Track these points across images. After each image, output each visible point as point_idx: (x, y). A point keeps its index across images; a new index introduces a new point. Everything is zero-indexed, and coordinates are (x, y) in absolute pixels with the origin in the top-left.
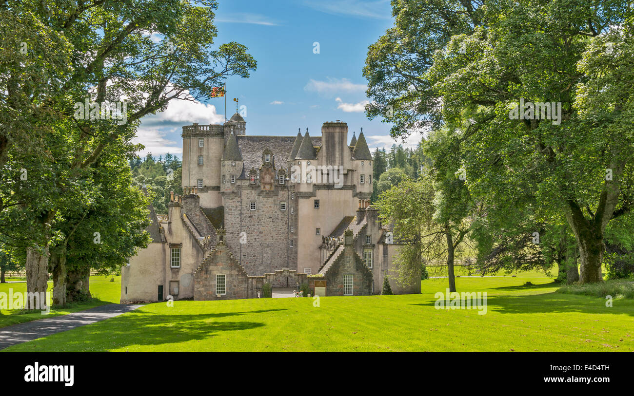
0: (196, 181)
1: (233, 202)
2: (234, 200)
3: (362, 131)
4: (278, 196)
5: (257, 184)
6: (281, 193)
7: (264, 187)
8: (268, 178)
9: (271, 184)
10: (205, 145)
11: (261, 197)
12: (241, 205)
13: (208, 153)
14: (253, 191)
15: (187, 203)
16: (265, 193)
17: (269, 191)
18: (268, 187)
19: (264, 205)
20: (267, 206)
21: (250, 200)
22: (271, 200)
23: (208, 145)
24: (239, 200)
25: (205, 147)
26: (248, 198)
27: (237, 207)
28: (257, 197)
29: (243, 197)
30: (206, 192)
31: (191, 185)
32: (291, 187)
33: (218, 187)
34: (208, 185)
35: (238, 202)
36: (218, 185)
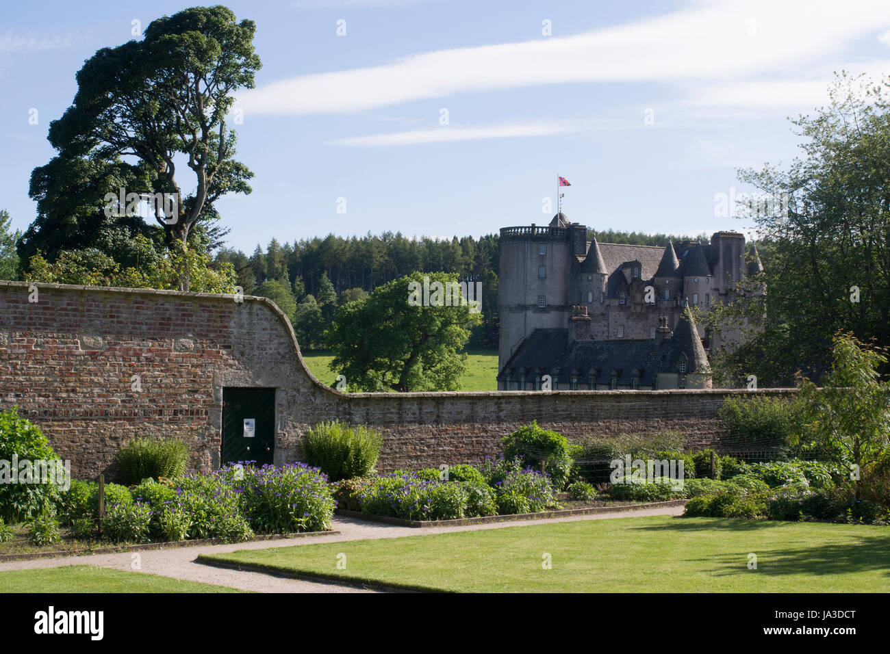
0: (536, 298)
2: (600, 324)
4: (647, 319)
5: (628, 304)
6: (651, 316)
7: (635, 309)
8: (639, 297)
9: (642, 305)
10: (548, 251)
11: (630, 321)
12: (608, 331)
13: (552, 262)
14: (621, 313)
15: (577, 326)
16: (635, 316)
17: (640, 314)
18: (639, 309)
19: (633, 331)
20: (635, 332)
21: (617, 324)
22: (640, 324)
23: (552, 252)
24: (606, 323)
25: (548, 255)
26: (616, 322)
27: (603, 332)
28: (625, 320)
29: (610, 319)
30: (548, 312)
31: (528, 303)
32: (666, 308)
33: (562, 306)
34: (552, 304)
35: (605, 326)
36: (562, 304)
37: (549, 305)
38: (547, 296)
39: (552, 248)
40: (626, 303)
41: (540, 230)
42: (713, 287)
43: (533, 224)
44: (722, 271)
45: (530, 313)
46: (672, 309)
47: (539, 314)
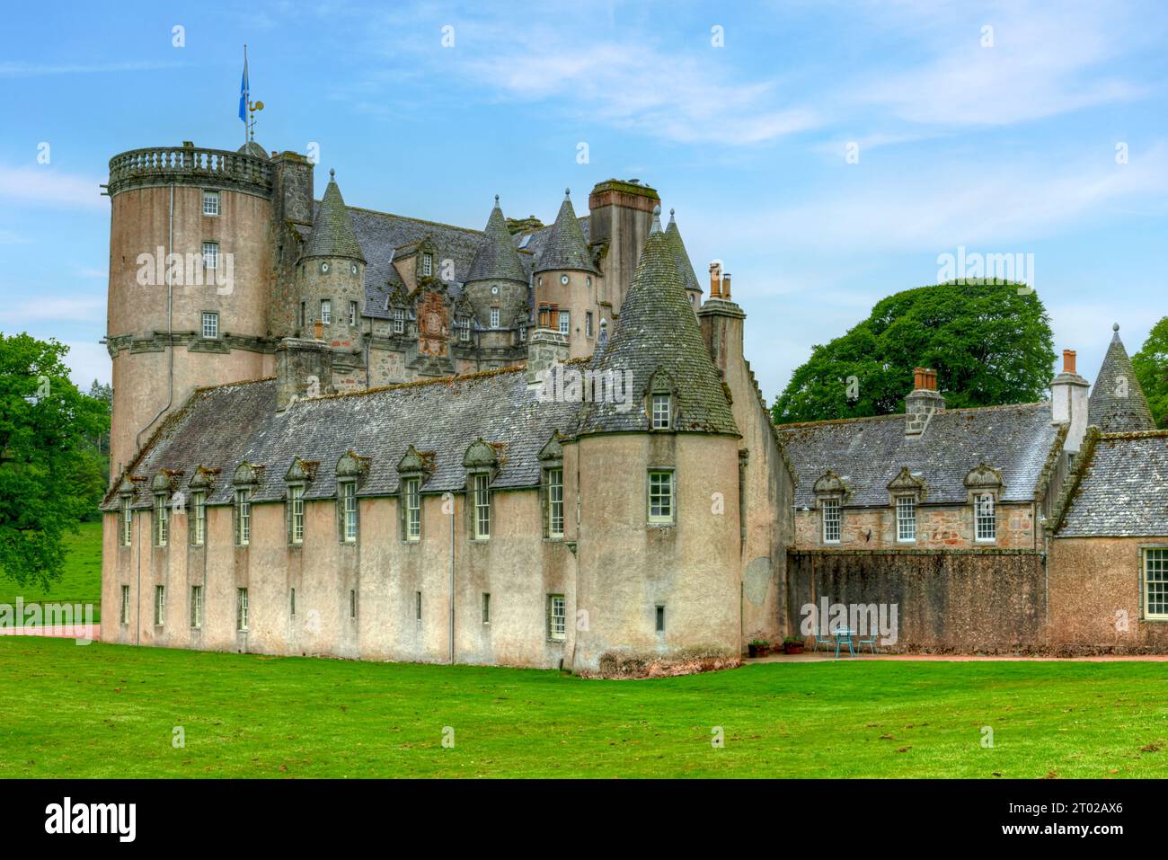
0: (196, 317)
1: (348, 381)
2: (351, 377)
3: (672, 217)
4: (454, 372)
5: (411, 334)
6: (461, 366)
7: (426, 347)
8: (434, 320)
9: (440, 338)
10: (224, 210)
11: (415, 374)
13: (235, 236)
14: (397, 355)
16: (426, 362)
17: (438, 359)
18: (434, 348)
21: (389, 378)
23: (233, 212)
24: (362, 375)
25: (223, 217)
26: (384, 374)
28: (405, 371)
29: (371, 368)
30: (225, 352)
31: (177, 328)
32: (494, 350)
33: (259, 340)
34: (235, 332)
35: (360, 382)
36: (259, 335)
37: (227, 335)
38: (223, 314)
39: (233, 201)
40: (406, 333)
41: (204, 157)
42: (600, 300)
43: (186, 143)
44: (616, 265)
45: (182, 353)
46: (507, 350)
47: (205, 356)
